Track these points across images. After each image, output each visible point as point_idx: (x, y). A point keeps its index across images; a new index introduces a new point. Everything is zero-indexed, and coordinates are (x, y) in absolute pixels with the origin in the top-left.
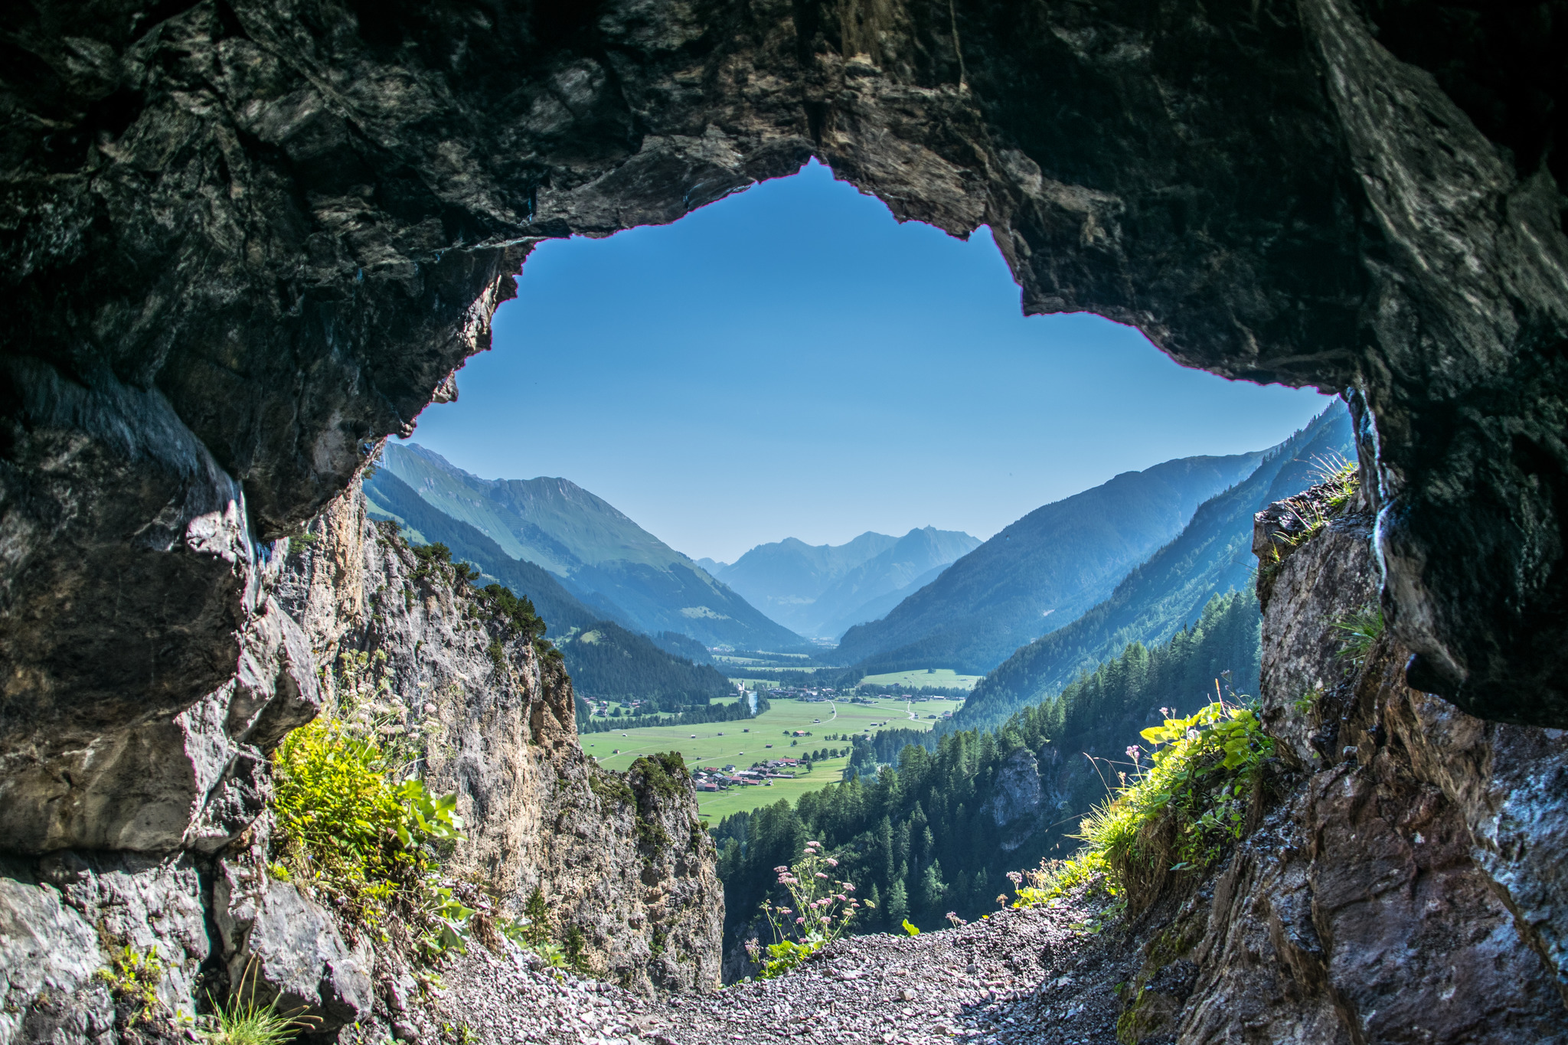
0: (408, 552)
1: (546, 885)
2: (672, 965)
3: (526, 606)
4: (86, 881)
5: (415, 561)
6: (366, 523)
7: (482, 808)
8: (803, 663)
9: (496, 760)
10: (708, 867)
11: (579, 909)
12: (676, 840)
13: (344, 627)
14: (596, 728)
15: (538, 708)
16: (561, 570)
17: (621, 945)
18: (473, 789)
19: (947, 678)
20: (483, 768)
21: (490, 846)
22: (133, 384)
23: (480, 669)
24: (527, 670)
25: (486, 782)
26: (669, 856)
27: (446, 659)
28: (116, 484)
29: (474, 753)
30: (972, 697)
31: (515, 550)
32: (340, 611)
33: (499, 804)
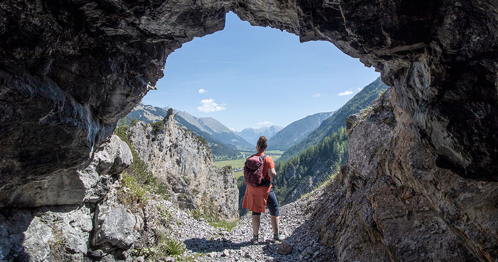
0: (183, 130)
1: (207, 190)
2: (229, 205)
3: (204, 140)
4: (48, 215)
5: (184, 132)
6: (176, 125)
7: (195, 176)
8: (253, 149)
9: (198, 167)
10: (236, 186)
11: (213, 194)
12: (231, 181)
13: (171, 144)
14: (216, 161)
15: (206, 158)
16: (211, 134)
17: (220, 201)
18: (194, 173)
19: (278, 152)
20: (196, 169)
21: (197, 183)
22: (37, 75)
23: (196, 151)
24: (204, 151)
25: (196, 172)
26: (229, 184)
27: (189, 149)
28: (27, 104)
29: (194, 166)
30: (282, 155)
31: (203, 130)
32: (170, 141)
33: (198, 175)
